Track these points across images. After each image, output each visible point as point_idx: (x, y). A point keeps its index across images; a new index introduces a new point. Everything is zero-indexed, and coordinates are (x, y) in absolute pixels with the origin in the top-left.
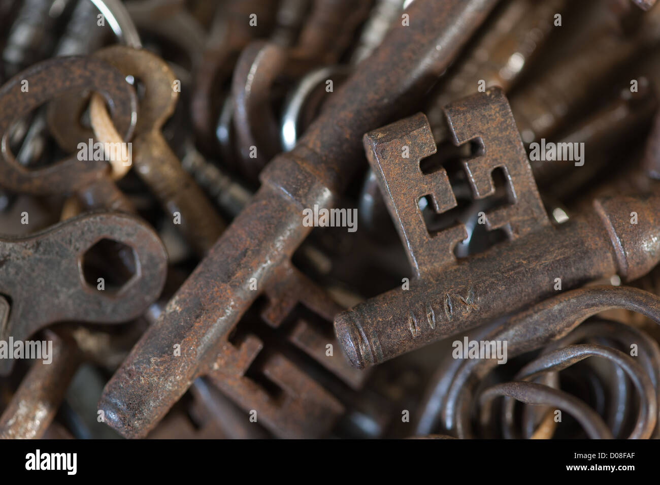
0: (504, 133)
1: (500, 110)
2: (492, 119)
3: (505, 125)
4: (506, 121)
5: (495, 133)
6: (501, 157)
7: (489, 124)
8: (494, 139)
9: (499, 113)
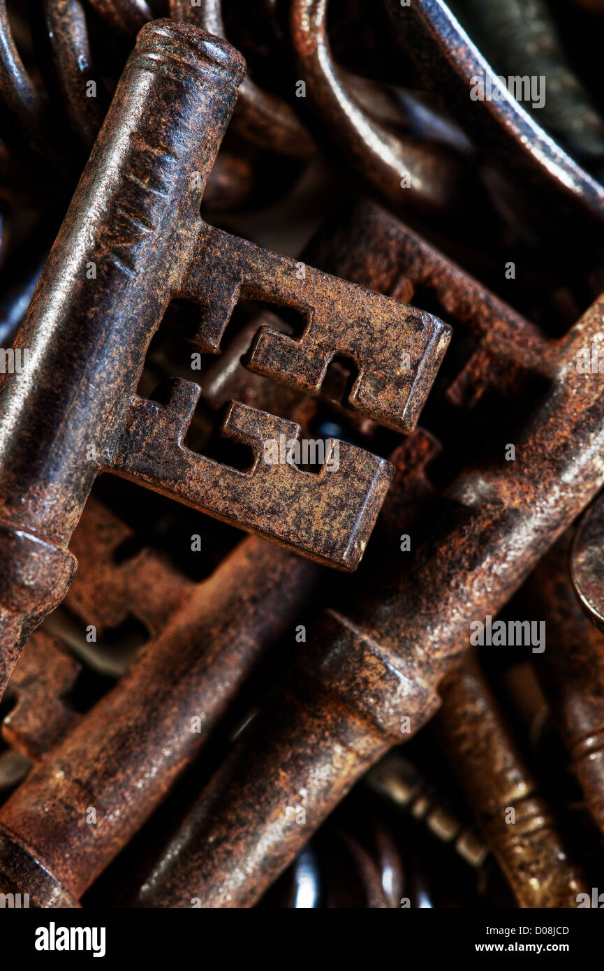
0: (293, 514)
1: (330, 537)
2: (327, 516)
3: (303, 526)
4: (307, 532)
5: (305, 502)
6: (264, 481)
7: (324, 504)
8: (297, 494)
9: (328, 532)
